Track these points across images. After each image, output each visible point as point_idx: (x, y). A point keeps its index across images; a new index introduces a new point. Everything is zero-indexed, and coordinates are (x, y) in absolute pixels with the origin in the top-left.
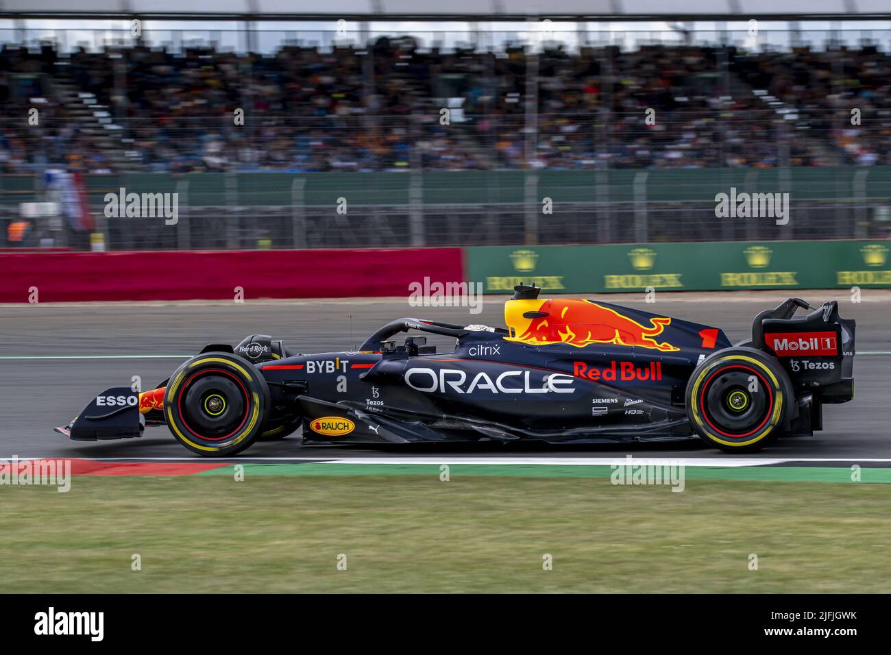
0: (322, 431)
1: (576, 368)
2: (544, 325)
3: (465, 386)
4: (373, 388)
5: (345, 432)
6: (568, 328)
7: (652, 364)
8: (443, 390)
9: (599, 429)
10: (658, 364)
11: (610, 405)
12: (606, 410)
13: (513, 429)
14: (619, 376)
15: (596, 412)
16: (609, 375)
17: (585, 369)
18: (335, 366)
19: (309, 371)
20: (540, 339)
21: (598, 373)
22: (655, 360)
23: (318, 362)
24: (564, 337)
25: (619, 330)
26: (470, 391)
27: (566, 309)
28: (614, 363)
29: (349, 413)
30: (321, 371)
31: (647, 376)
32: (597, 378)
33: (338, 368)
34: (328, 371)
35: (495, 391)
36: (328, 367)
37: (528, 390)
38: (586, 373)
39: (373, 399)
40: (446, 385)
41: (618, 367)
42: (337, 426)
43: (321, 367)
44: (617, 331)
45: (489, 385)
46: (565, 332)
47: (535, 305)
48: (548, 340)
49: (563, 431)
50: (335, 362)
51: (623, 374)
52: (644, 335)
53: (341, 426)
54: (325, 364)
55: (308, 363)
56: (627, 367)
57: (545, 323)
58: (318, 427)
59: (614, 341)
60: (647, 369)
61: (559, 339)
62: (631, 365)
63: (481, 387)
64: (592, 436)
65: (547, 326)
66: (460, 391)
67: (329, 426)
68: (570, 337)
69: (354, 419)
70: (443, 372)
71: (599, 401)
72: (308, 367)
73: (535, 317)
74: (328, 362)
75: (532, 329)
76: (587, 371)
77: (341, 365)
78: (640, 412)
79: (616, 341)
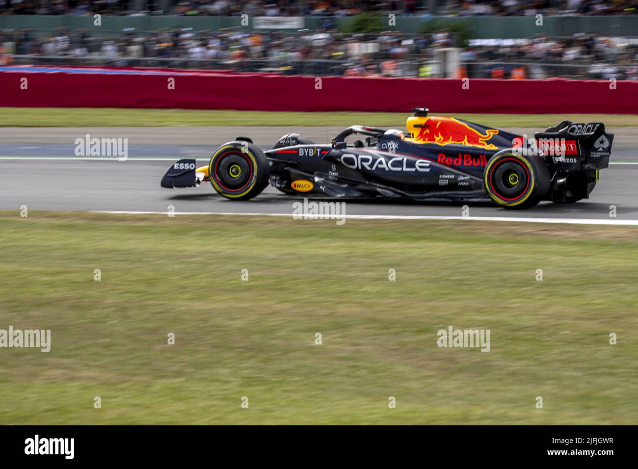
0: (297, 189)
1: (439, 158)
2: (427, 133)
3: (371, 166)
4: (333, 165)
5: (308, 189)
6: (439, 134)
7: (481, 156)
8: (360, 168)
9: (444, 193)
10: (484, 156)
11: (449, 179)
12: (447, 182)
13: (399, 191)
14: (462, 163)
15: (441, 182)
16: (457, 162)
17: (444, 158)
18: (314, 152)
19: (300, 155)
20: (424, 140)
21: (451, 161)
22: (483, 154)
23: (305, 149)
24: (437, 139)
25: (467, 137)
26: (374, 168)
27: (439, 123)
28: (460, 155)
29: (311, 179)
30: (306, 155)
31: (478, 163)
32: (450, 164)
33: (315, 153)
34: (310, 155)
35: (387, 169)
36: (310, 153)
37: (405, 169)
38: (444, 161)
39: (332, 172)
40: (362, 165)
41: (463, 158)
42: (305, 186)
43: (306, 152)
44: (466, 137)
45: (384, 165)
46: (438, 136)
47: (422, 121)
48: (428, 141)
49: (425, 193)
50: (314, 149)
51: (465, 162)
52: (480, 139)
53: (306, 186)
54: (309, 151)
55: (300, 150)
56: (467, 158)
57: (428, 131)
58: (295, 186)
59: (463, 142)
60: (478, 160)
61: (434, 140)
62: (470, 157)
63: (380, 166)
64: (440, 197)
65: (428, 132)
66: (369, 168)
67: (300, 186)
68: (440, 139)
69: (313, 182)
70: (360, 157)
71: (443, 176)
72: (300, 152)
73: (422, 127)
74: (310, 150)
75: (421, 134)
76: (446, 159)
77: (317, 152)
78: (467, 184)
79: (465, 143)
